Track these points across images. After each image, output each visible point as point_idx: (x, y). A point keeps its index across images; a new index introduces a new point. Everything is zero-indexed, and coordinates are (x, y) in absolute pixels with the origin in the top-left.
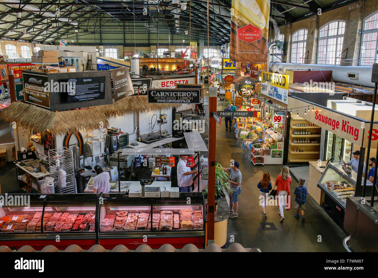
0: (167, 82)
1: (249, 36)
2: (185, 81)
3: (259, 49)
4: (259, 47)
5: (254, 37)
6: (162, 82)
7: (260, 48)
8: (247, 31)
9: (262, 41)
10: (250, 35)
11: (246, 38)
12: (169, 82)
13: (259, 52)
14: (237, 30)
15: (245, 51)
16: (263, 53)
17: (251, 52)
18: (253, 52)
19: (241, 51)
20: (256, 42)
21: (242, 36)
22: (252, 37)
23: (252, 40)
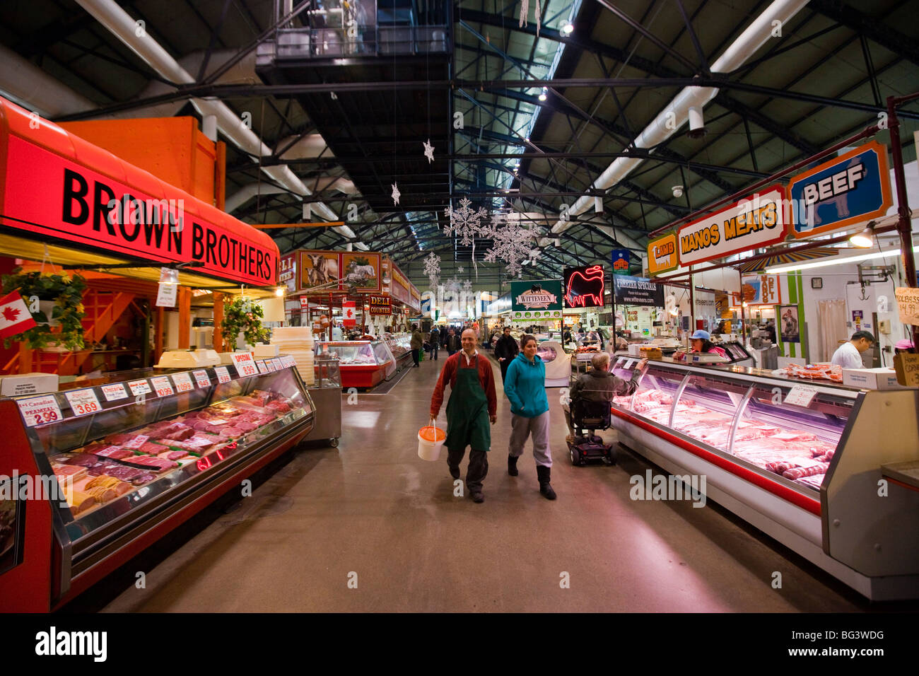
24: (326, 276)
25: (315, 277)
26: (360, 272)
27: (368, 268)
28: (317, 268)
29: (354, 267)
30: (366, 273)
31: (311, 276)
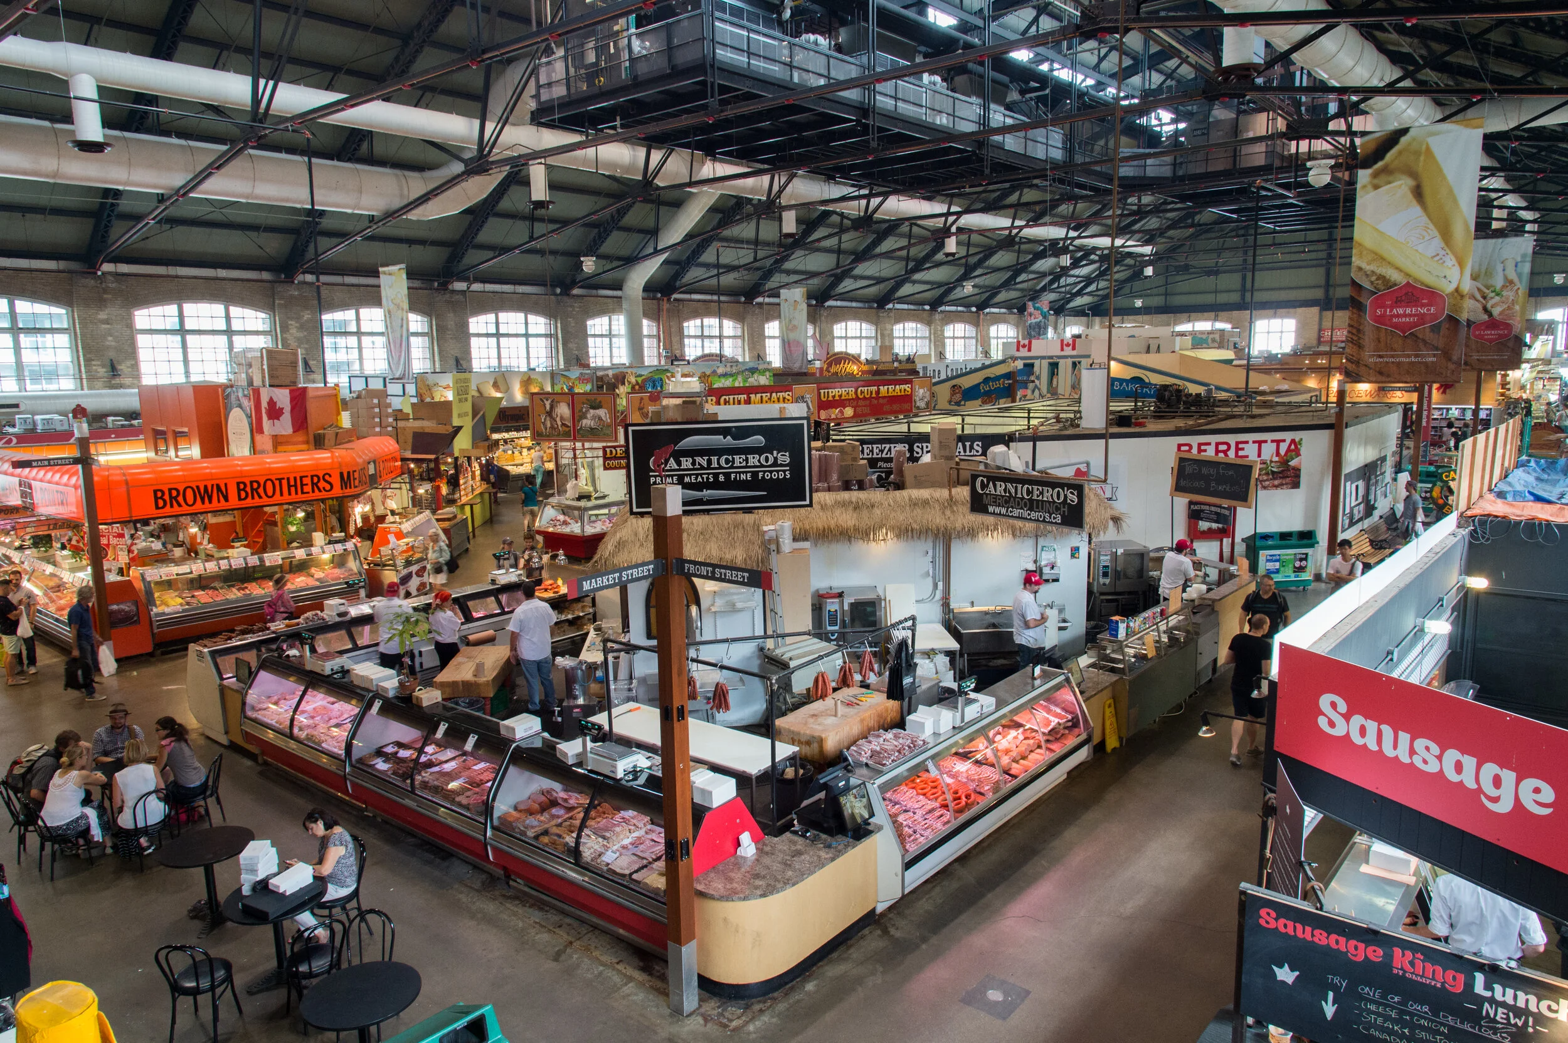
0: (1200, 445)
1: (1405, 315)
2: (1284, 441)
3: (1437, 349)
4: (1435, 343)
5: (1422, 317)
6: (1180, 446)
7: (1441, 345)
8: (1398, 302)
9: (1445, 326)
10: (1408, 311)
11: (1395, 320)
12: (1209, 444)
13: (1434, 355)
14: (1368, 302)
15: (1393, 356)
16: (1450, 360)
17: (1409, 356)
18: (1416, 356)
19: (1380, 356)
20: (1428, 330)
21: (1383, 316)
22: (1415, 315)
23: (1415, 325)
24: (559, 423)
25: (549, 425)
26: (594, 417)
27: (602, 412)
28: (549, 414)
29: (587, 411)
30: (600, 418)
31: (544, 423)
